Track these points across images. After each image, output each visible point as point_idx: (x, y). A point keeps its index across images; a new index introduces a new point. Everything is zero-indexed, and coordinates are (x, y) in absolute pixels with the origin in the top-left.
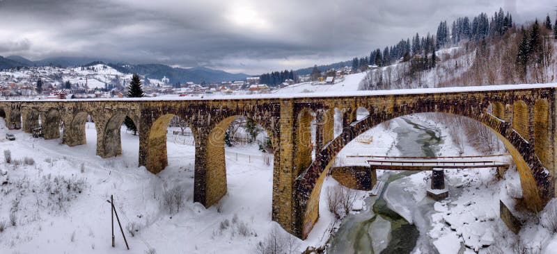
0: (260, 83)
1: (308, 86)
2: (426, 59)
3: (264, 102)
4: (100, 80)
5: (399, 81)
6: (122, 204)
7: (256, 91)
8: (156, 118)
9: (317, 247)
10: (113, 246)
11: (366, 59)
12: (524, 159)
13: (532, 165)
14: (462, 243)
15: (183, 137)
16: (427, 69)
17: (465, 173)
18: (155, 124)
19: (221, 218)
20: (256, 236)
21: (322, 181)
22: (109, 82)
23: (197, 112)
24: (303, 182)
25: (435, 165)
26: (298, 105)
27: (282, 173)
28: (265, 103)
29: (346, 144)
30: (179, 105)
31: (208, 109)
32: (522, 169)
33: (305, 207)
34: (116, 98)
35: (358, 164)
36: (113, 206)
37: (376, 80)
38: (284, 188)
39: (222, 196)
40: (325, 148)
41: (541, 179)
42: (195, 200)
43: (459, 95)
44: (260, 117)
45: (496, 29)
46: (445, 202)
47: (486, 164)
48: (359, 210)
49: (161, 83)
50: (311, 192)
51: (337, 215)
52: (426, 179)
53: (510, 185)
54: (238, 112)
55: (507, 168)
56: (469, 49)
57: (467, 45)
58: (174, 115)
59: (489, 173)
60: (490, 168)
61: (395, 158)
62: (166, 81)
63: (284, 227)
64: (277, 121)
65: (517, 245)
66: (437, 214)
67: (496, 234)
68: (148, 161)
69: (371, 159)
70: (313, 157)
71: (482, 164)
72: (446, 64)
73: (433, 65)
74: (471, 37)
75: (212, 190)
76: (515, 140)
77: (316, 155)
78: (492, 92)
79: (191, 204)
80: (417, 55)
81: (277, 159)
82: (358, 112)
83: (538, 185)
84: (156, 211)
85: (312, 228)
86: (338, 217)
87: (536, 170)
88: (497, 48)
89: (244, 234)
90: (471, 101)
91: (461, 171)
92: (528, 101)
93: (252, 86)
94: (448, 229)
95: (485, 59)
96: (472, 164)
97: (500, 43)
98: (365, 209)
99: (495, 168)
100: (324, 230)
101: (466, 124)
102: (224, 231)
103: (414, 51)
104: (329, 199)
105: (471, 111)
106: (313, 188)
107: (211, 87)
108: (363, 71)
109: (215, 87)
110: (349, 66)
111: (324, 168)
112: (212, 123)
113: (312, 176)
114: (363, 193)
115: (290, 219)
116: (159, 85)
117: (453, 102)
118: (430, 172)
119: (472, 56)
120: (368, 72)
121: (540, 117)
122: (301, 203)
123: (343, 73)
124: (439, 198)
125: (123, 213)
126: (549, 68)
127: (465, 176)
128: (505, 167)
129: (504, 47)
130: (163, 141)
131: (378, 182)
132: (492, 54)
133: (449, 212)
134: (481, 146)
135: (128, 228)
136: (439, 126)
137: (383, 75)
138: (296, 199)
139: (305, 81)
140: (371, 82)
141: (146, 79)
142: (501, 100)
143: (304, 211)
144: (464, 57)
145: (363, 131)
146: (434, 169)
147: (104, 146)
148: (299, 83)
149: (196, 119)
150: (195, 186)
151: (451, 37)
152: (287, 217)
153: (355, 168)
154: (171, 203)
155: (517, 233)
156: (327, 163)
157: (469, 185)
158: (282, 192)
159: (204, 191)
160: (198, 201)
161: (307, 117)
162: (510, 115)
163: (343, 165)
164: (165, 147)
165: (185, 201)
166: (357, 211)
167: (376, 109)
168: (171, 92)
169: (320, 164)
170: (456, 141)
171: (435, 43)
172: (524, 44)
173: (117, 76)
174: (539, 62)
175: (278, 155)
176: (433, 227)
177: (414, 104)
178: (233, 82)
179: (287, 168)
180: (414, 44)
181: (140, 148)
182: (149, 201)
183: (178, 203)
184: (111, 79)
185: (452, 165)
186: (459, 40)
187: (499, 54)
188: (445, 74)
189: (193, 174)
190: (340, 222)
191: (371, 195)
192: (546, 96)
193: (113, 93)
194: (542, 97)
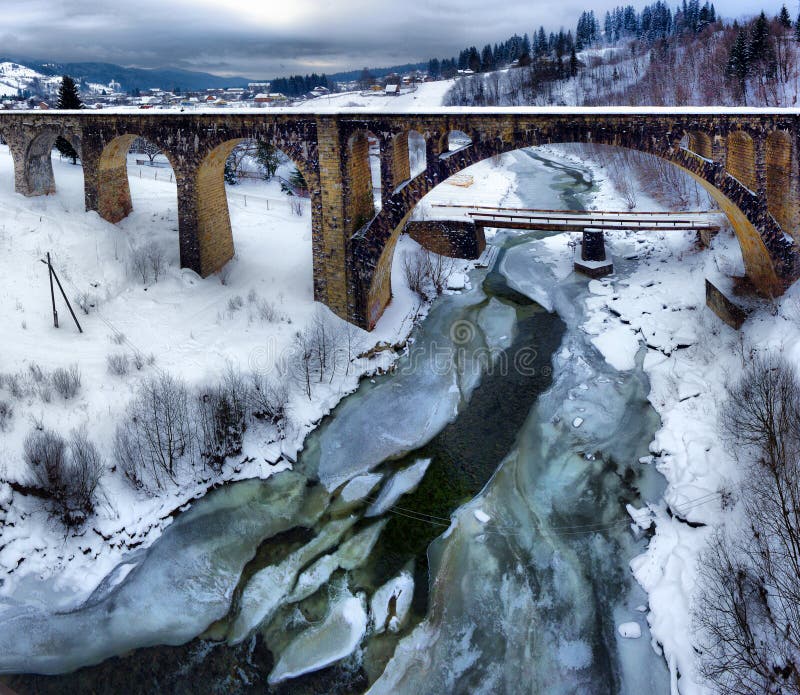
0: (271, 92)
1: (355, 97)
2: (560, 63)
3: (287, 119)
4: (8, 85)
5: (513, 94)
6: (65, 266)
7: (267, 104)
8: (108, 140)
9: (393, 344)
10: (56, 326)
11: (453, 59)
12: (750, 219)
13: (763, 228)
14: (640, 341)
15: (154, 170)
16: (561, 78)
17: (642, 239)
18: (107, 149)
19: (229, 293)
20: (290, 322)
21: (395, 242)
22: (23, 87)
23: (175, 132)
24: (363, 242)
25: (588, 223)
26: (346, 125)
27: (327, 228)
28: (289, 122)
29: (433, 186)
30: (144, 122)
31: (194, 128)
32: (745, 235)
33: (369, 282)
34: (37, 110)
35: (454, 218)
36: (51, 268)
37: (472, 90)
38: (332, 250)
39: (228, 260)
40: (397, 191)
41: (779, 250)
42: (184, 264)
43: (629, 119)
44: (283, 142)
45: (686, 24)
46: (607, 281)
47: (678, 225)
48: (460, 289)
49: (110, 89)
50: (377, 259)
51: (423, 295)
52: (572, 245)
53: (722, 257)
54: (244, 133)
55: (717, 232)
56: (637, 52)
57: (633, 46)
58: (137, 137)
59: (683, 239)
60: (686, 232)
61: (516, 210)
62: (116, 86)
63: (336, 310)
64: (313, 148)
65: (739, 345)
66: (595, 298)
67: (700, 329)
68: (100, 204)
69: (474, 211)
70: (378, 204)
71: (672, 225)
72: (596, 71)
73: (574, 73)
74: (639, 34)
75: (209, 251)
76: (733, 190)
77: (383, 202)
78: (689, 116)
79: (175, 269)
80: (543, 57)
81: (317, 206)
82: (450, 140)
83: (774, 258)
84: (121, 279)
85: (381, 314)
86: (424, 298)
87: (770, 235)
88: (689, 52)
89: (270, 320)
90: (651, 129)
91: (633, 234)
92: (755, 133)
93: (259, 96)
94: (616, 320)
95: (668, 67)
96: (654, 225)
97: (695, 43)
98: (469, 286)
99: (695, 232)
100: (402, 317)
101: (638, 163)
102: (236, 313)
103: (537, 50)
104: (408, 270)
105: (651, 143)
106: (380, 252)
107: (189, 96)
108: (448, 77)
109: (197, 96)
110: (422, 70)
111: (398, 222)
112: (201, 149)
113: (378, 234)
114: (464, 263)
115: (344, 297)
116: (104, 93)
117: (618, 128)
118: (580, 235)
119: (644, 62)
120: (458, 79)
121: (775, 157)
122: (362, 275)
123: (413, 80)
124: (597, 274)
125: (68, 279)
126: (787, 85)
127: (641, 242)
128: (713, 231)
129: (702, 51)
130: (122, 174)
131: (488, 247)
132: (679, 60)
133: (615, 296)
134: (667, 196)
135: (77, 302)
136: (588, 164)
137: (485, 85)
138: (352, 269)
139: (349, 90)
140: (463, 94)
141: (83, 83)
142: (706, 129)
143: (368, 288)
144: (630, 62)
145: (462, 168)
146: (586, 229)
147: (27, 180)
148: (337, 92)
149: (175, 143)
150: (181, 245)
151: (603, 33)
152: (340, 296)
153: (448, 224)
154: (145, 269)
155: (737, 327)
156: (403, 215)
157: (648, 256)
158: (328, 257)
159: (198, 252)
160: (188, 267)
161: (362, 144)
162: (722, 153)
163: (426, 219)
164: (126, 183)
165: (166, 265)
166: (456, 290)
167: (484, 135)
168: (126, 103)
169: (391, 215)
170: (621, 188)
171: (574, 41)
172: (741, 46)
173: (35, 79)
174: (769, 75)
175: (318, 200)
176: (589, 318)
177: (549, 129)
178: (226, 89)
179: (334, 220)
180: (536, 42)
181: (86, 184)
182: (107, 263)
183: (156, 269)
184: (26, 83)
185: (618, 224)
186: (617, 38)
187: (692, 61)
188: (595, 86)
189: (176, 225)
190: (427, 307)
191: (479, 267)
192: (788, 126)
193: (32, 104)
194: (780, 128)
